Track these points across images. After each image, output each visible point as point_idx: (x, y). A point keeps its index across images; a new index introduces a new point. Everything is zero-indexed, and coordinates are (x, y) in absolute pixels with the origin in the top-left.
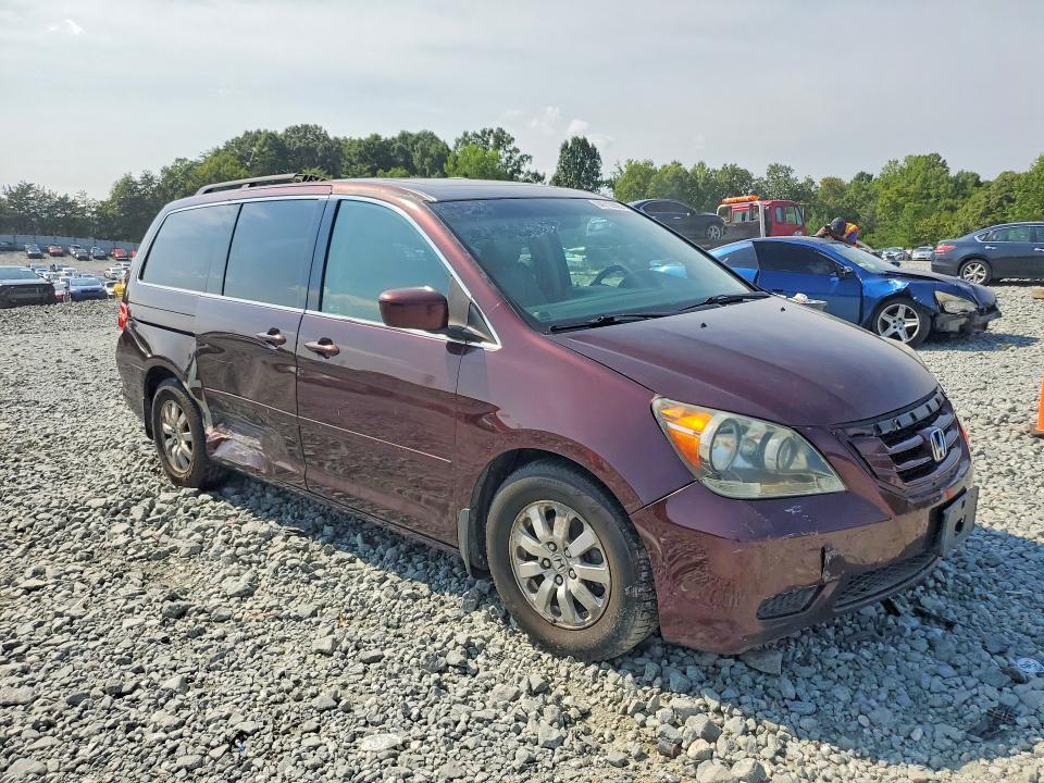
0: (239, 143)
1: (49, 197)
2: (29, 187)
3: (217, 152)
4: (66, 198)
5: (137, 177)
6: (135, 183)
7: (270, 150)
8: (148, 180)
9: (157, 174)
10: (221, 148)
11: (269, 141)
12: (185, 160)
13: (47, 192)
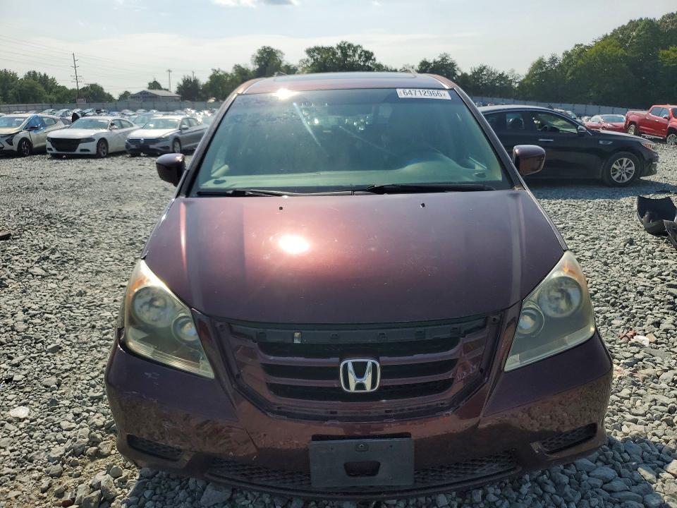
0: (623, 29)
1: (494, 74)
2: (484, 68)
3: (606, 37)
4: (503, 74)
5: (547, 59)
6: (545, 63)
7: (646, 33)
8: (553, 60)
9: (560, 56)
10: (609, 34)
11: (647, 26)
12: (582, 45)
13: (493, 70)
